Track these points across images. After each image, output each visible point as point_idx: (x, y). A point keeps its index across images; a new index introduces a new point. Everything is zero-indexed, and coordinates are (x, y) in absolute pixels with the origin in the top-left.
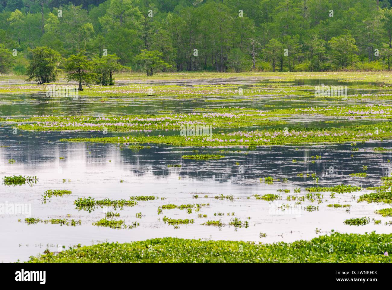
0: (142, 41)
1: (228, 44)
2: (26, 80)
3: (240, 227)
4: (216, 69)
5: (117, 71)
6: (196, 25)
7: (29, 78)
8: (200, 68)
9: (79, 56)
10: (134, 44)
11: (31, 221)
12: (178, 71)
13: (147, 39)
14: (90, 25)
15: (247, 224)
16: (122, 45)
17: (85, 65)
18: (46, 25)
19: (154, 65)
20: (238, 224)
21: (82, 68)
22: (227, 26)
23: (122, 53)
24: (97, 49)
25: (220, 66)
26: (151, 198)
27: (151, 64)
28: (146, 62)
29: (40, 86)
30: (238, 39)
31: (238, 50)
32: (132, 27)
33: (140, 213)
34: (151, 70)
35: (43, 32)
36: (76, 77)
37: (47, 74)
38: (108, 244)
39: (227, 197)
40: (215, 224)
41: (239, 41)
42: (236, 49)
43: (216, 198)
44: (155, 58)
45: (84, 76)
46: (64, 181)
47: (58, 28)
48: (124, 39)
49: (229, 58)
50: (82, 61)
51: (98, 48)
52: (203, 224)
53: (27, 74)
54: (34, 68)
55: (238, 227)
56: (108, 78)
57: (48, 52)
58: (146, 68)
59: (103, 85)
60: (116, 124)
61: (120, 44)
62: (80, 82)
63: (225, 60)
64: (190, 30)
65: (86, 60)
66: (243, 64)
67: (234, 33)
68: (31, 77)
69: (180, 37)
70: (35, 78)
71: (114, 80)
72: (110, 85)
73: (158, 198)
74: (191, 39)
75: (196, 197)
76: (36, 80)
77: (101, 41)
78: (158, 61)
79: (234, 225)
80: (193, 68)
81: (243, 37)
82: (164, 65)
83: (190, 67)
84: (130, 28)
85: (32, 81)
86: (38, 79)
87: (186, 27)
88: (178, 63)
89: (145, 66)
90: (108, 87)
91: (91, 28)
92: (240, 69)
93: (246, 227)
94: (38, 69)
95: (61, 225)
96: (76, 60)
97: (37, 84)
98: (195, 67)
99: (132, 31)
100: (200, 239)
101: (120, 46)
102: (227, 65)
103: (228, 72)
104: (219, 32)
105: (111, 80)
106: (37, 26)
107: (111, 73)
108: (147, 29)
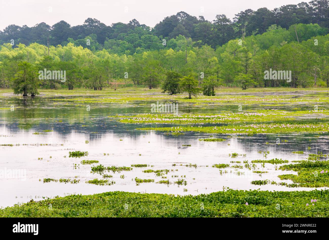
0: (243, 68)
1: (298, 70)
2: (162, 92)
3: (181, 185)
4: (290, 86)
5: (217, 87)
6: (278, 57)
7: (163, 91)
8: (280, 85)
9: (190, 77)
10: (238, 70)
11: (47, 180)
12: (265, 87)
13: (247, 67)
14: (216, 58)
15: (186, 183)
16: (231, 71)
17: (193, 83)
18: (188, 58)
19: (247, 83)
20: (180, 183)
21: (191, 85)
22: (298, 58)
23: (230, 76)
24: (215, 74)
25: (293, 84)
26: (145, 166)
27: (245, 83)
28: (242, 81)
29: (170, 96)
30: (305, 66)
31: (305, 74)
32: (239, 60)
33: (123, 175)
34: (245, 86)
35: (187, 62)
36: (187, 90)
37: (175, 88)
38: (74, 195)
39: (193, 166)
40: (164, 182)
41: (306, 68)
42: (303, 73)
43: (187, 166)
44: (248, 78)
45: (192, 90)
46: (105, 154)
47: (195, 60)
48: (232, 67)
49: (299, 78)
50: (191, 80)
51: (216, 72)
52: (157, 183)
53: (163, 89)
54: (167, 84)
55: (180, 184)
56: (211, 91)
57: (176, 75)
58: (242, 85)
59: (208, 95)
60: (181, 119)
61: (229, 70)
62: (190, 94)
63: (296, 80)
64: (274, 61)
65: (194, 80)
66: (307, 83)
67: (302, 63)
68: (165, 91)
69: (267, 65)
70: (167, 91)
71: (215, 92)
72: (212, 95)
73: (149, 166)
74: (274, 66)
75: (174, 165)
76: (168, 93)
77: (218, 68)
78: (249, 81)
79: (177, 183)
80: (275, 85)
81: (309, 65)
82: (254, 83)
83: (273, 85)
84: (237, 60)
85: (166, 93)
86: (169, 92)
87: (271, 59)
88: (265, 82)
89: (241, 83)
90: (212, 96)
91: (216, 60)
92: (306, 85)
93: (185, 185)
94: (169, 86)
95: (66, 183)
96: (187, 79)
97: (168, 95)
98: (277, 85)
99: (238, 61)
100: (139, 193)
101: (229, 71)
102: (297, 83)
103: (297, 87)
104: (293, 62)
105: (213, 92)
106: (183, 59)
107: (213, 88)
108: (247, 60)
